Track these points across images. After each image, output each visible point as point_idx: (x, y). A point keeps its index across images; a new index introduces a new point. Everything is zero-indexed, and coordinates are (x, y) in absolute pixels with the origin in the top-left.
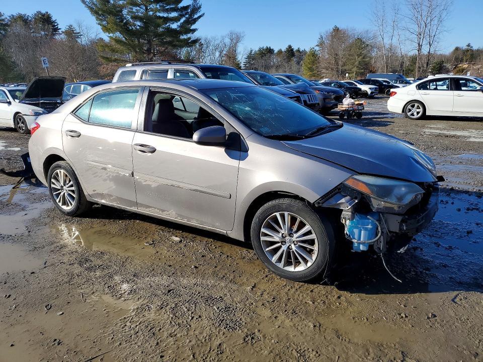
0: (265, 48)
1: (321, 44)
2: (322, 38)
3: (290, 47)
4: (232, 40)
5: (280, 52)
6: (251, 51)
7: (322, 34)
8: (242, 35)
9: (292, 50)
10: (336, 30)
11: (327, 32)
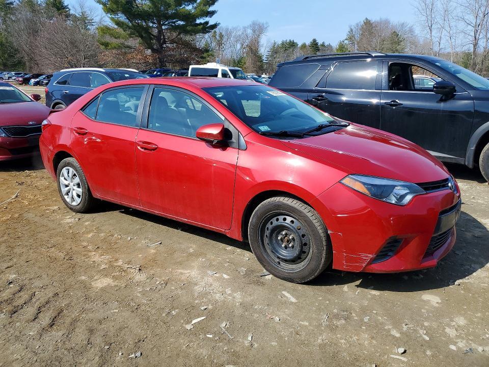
0: (288, 41)
1: (351, 38)
2: (352, 30)
3: (314, 40)
4: (254, 31)
5: (304, 46)
6: (275, 43)
7: (352, 27)
8: (265, 26)
9: (317, 44)
10: (368, 23)
11: (357, 25)
